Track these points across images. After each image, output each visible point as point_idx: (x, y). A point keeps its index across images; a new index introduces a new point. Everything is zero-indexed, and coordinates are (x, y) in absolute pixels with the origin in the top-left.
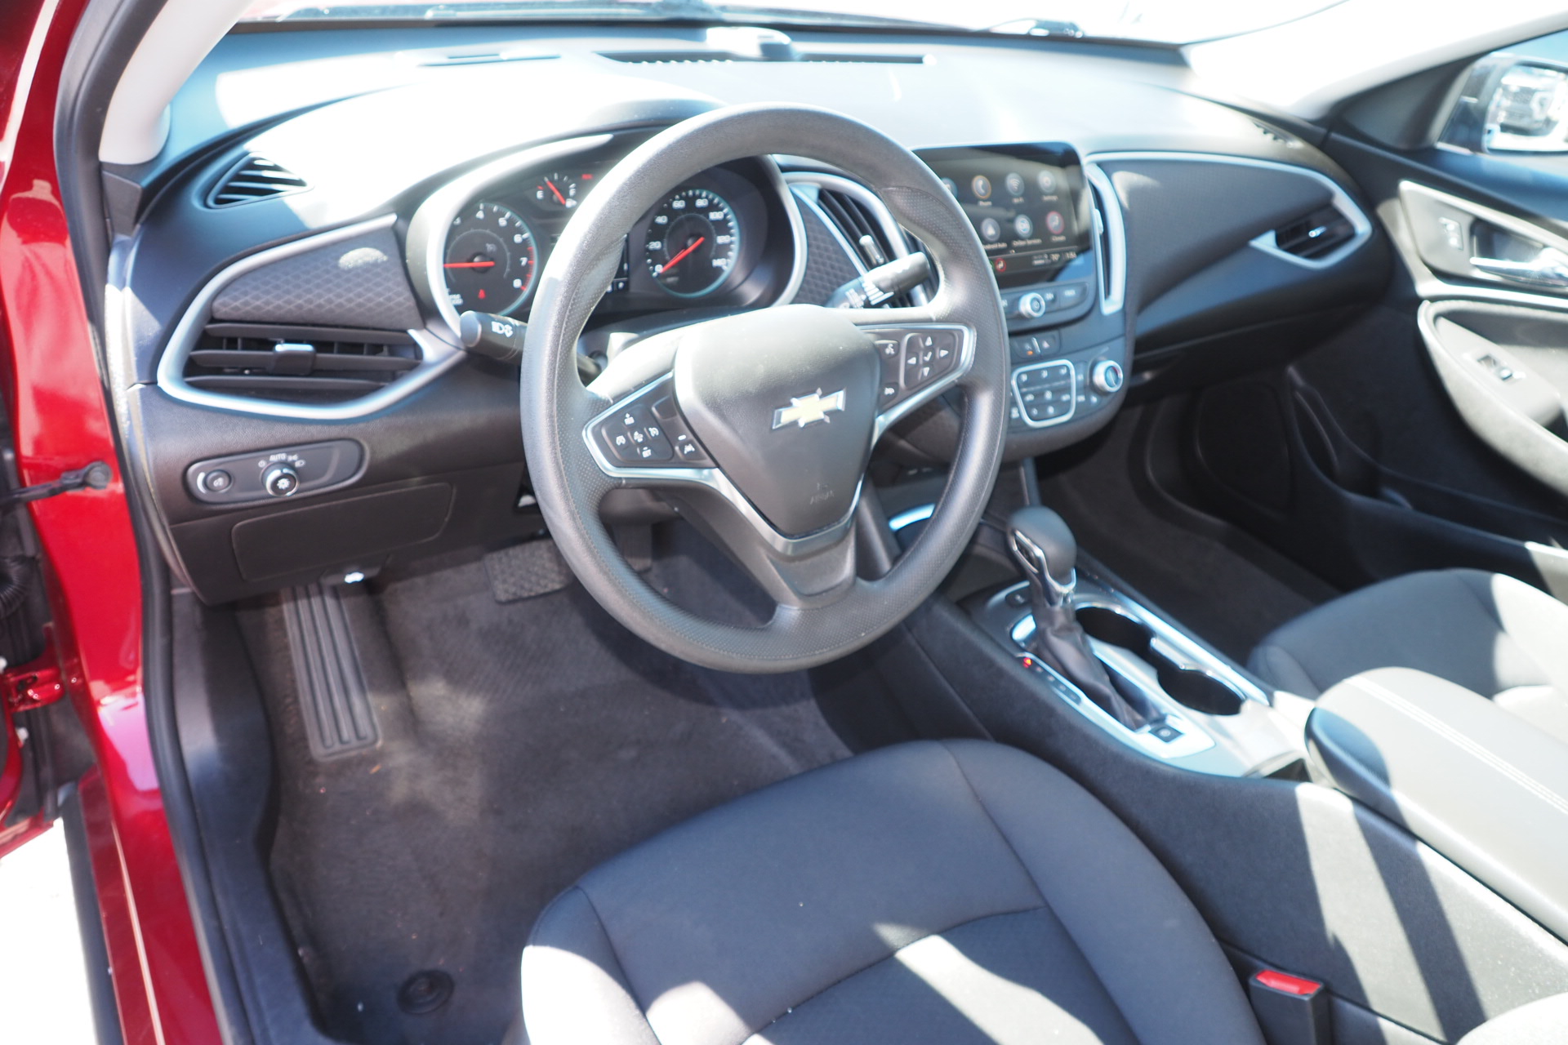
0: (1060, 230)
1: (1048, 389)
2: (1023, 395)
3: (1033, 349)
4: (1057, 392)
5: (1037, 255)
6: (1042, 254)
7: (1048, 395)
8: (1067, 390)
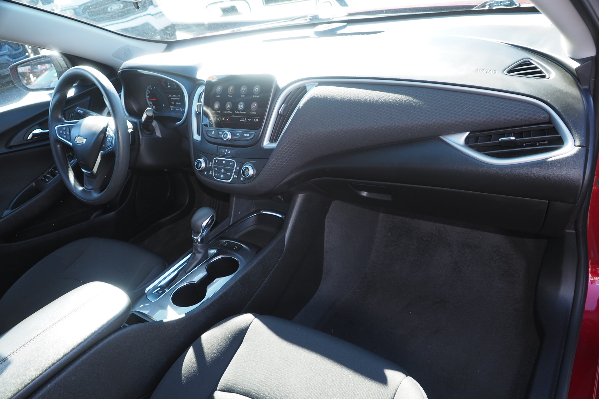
0: (255, 110)
1: (223, 168)
2: (214, 168)
3: (225, 152)
4: (227, 170)
5: (242, 118)
6: (245, 118)
7: (223, 170)
8: (231, 171)
